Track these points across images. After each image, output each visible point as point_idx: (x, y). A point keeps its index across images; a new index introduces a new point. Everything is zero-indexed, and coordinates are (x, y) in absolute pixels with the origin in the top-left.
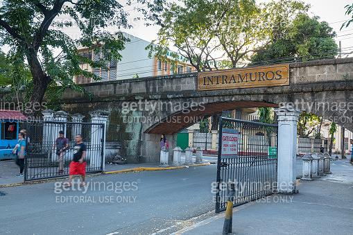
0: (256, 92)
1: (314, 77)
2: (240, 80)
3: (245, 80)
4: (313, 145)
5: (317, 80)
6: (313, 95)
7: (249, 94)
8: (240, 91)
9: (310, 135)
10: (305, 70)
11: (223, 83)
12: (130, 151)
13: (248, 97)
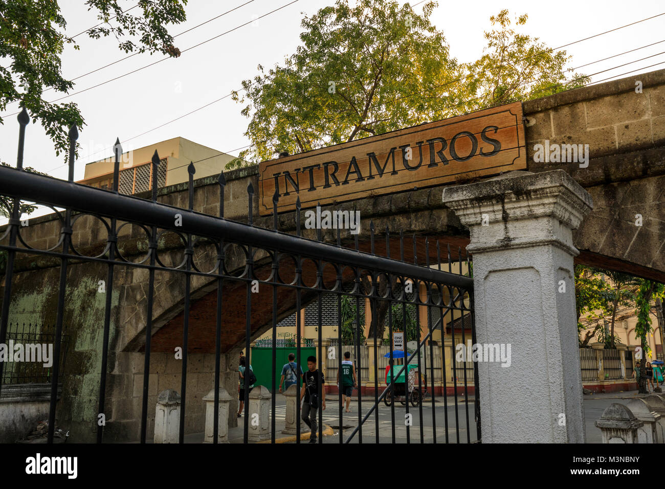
0: (424, 200)
1: (609, 132)
2: (375, 171)
3: (389, 168)
4: (601, 364)
5: (618, 141)
6: (610, 194)
7: (404, 211)
8: (375, 205)
9: (593, 341)
10: (574, 117)
11: (327, 185)
12: (80, 408)
13: (402, 220)
